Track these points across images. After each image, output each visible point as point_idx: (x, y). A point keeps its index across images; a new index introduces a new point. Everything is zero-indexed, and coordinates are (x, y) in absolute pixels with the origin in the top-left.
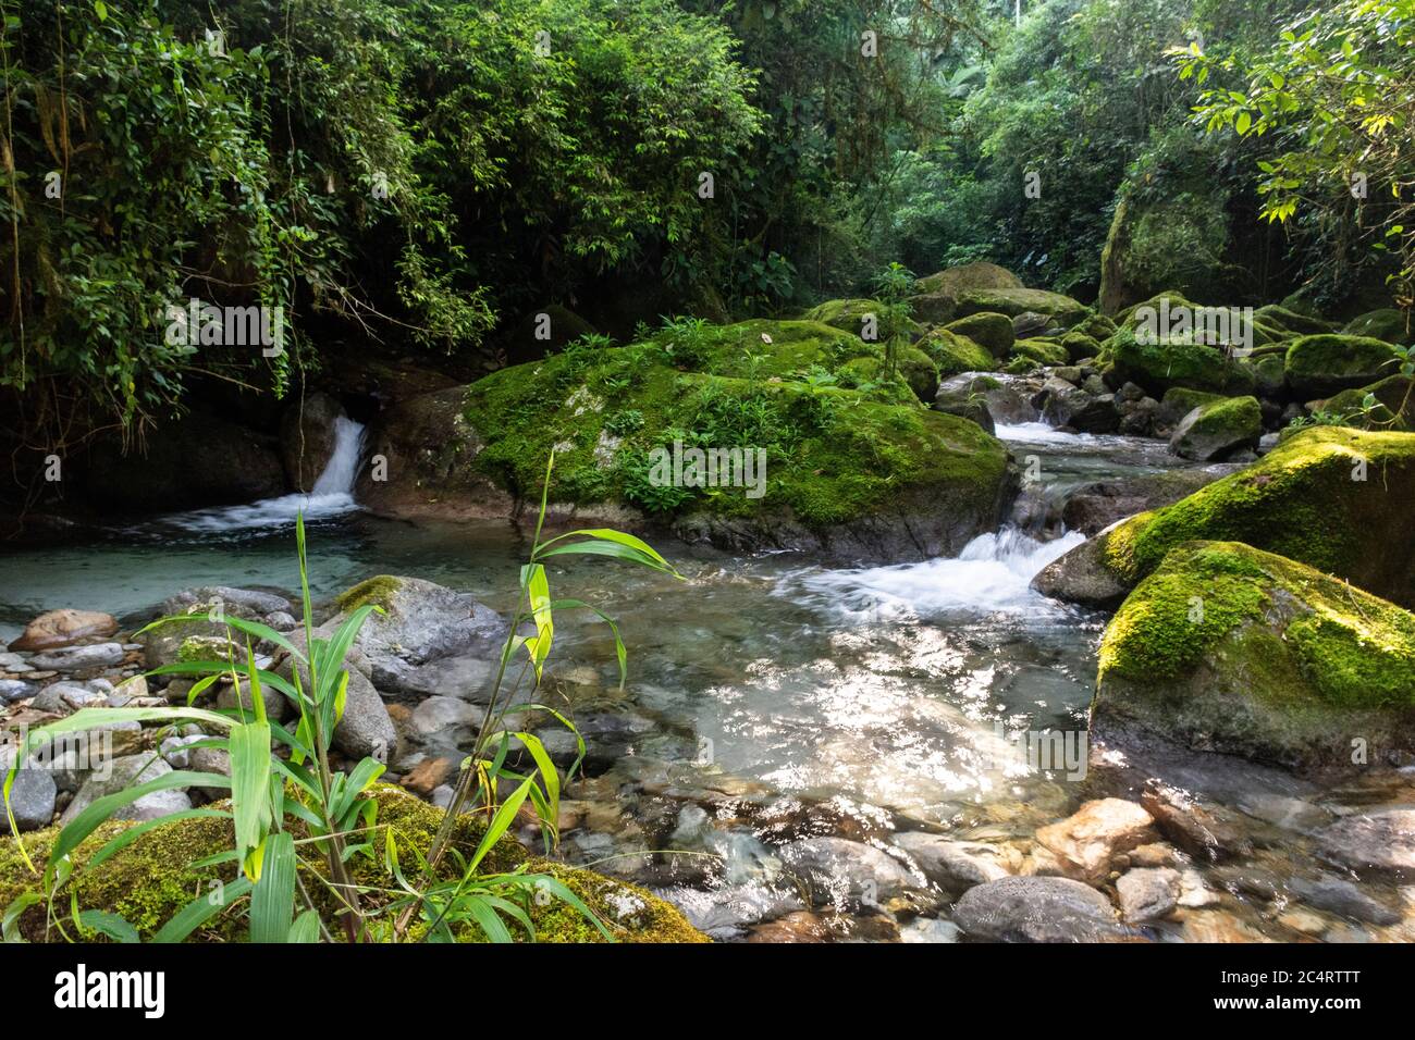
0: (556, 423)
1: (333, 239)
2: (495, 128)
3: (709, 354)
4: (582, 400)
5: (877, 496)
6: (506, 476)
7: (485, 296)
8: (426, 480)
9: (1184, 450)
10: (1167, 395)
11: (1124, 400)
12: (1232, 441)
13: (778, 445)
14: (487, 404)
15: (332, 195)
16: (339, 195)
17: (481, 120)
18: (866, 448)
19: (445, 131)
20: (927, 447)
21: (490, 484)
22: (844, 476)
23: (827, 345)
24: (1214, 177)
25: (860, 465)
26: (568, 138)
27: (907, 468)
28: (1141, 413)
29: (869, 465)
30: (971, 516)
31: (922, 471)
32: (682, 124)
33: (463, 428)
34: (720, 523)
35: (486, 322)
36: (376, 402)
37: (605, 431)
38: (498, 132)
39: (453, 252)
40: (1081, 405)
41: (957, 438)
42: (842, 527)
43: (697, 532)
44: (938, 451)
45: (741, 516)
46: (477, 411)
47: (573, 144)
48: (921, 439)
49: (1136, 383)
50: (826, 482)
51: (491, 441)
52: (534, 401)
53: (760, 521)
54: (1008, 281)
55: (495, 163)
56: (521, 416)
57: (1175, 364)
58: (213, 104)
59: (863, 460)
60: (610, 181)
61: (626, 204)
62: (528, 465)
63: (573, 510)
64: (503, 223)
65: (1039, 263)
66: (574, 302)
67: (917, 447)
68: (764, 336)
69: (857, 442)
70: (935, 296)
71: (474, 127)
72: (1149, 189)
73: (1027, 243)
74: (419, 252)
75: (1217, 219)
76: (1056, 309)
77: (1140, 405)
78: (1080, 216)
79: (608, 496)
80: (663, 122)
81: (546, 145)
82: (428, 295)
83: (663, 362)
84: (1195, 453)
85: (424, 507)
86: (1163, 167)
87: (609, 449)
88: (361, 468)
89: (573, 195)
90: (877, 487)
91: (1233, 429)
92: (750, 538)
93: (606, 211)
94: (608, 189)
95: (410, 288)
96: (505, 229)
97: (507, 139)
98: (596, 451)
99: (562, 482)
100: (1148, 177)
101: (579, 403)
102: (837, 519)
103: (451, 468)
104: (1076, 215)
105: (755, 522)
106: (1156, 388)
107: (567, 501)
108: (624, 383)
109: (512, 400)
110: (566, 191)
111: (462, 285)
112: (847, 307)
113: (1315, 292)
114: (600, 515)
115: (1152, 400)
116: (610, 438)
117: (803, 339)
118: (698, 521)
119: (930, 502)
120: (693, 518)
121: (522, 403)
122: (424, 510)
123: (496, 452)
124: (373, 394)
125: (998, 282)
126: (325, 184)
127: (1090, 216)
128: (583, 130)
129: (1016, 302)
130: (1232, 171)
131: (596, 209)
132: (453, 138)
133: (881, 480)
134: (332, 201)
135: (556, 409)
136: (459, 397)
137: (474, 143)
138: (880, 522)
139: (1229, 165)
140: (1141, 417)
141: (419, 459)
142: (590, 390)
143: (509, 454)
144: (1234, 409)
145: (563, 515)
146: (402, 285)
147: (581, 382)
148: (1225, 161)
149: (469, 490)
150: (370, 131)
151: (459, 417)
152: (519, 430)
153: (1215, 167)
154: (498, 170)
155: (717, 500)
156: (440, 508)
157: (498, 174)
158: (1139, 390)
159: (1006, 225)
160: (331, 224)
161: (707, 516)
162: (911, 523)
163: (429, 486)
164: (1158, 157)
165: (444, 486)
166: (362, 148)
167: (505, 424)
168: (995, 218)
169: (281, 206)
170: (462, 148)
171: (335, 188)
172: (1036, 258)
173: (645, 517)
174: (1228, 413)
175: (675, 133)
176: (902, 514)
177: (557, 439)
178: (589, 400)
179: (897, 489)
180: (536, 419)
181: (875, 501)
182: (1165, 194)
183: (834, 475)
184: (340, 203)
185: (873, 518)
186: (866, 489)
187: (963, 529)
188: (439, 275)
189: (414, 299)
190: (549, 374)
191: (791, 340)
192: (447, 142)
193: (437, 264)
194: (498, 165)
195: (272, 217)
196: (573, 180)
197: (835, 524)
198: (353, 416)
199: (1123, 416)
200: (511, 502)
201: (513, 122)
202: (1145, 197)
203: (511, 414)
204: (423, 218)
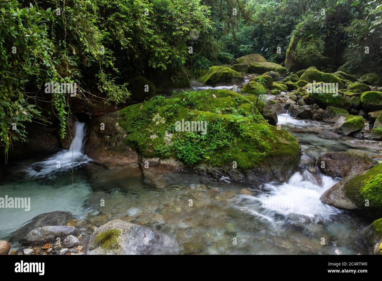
0: (150, 127)
1: (76, 72)
2: (127, 27)
3: (197, 102)
4: (158, 119)
5: (261, 160)
6: (135, 147)
7: (126, 86)
8: (108, 147)
9: (340, 132)
10: (327, 108)
11: (314, 109)
12: (356, 130)
13: (227, 140)
14: (126, 119)
15: (75, 55)
16: (77, 55)
17: (122, 24)
18: (256, 143)
19: (110, 28)
20: (275, 141)
21: (130, 149)
22: (250, 152)
23: (234, 99)
24: (320, 30)
25: (254, 148)
26: (151, 30)
27: (270, 149)
28: (319, 113)
29: (257, 148)
30: (292, 167)
31: (275, 151)
32: (187, 26)
33: (119, 128)
34: (210, 168)
35: (126, 95)
36: (88, 116)
37: (167, 131)
38: (128, 28)
39: (114, 70)
40: (302, 111)
41: (283, 137)
42: (250, 171)
43: (202, 171)
44: (279, 143)
45: (217, 166)
46: (123, 121)
47: (152, 32)
48: (272, 138)
49: (317, 104)
50: (244, 154)
51: (129, 133)
52: (142, 119)
53: (223, 168)
54: (262, 59)
55: (128, 39)
56: (138, 124)
57: (329, 98)
58: (34, 32)
59: (255, 146)
60: (163, 43)
61: (169, 51)
62: (143, 143)
63: (159, 161)
64: (128, 57)
65: (266, 50)
66: (143, 72)
67: (271, 141)
68: (214, 95)
69: (253, 140)
70: (242, 64)
71: (120, 27)
72: (301, 33)
73: (262, 45)
74: (104, 72)
75: (323, 44)
76: (277, 69)
77: (318, 111)
78: (279, 39)
79: (171, 156)
80: (181, 25)
81: (143, 32)
82: (107, 87)
83: (183, 106)
84: (343, 133)
85: (108, 158)
86: (306, 27)
87: (169, 138)
88: (85, 142)
89: (151, 48)
90: (261, 156)
91: (356, 126)
92: (220, 174)
93: (163, 54)
94: (163, 46)
95: (102, 85)
96: (129, 59)
97: (131, 31)
98: (165, 138)
99: (154, 150)
100: (301, 29)
101: (157, 120)
102: (249, 168)
103: (116, 142)
104: (278, 38)
105: (222, 168)
106: (323, 106)
107: (157, 157)
108: (172, 114)
109: (134, 118)
110: (149, 46)
111: (119, 82)
112: (220, 69)
113: (349, 66)
114: (169, 163)
115: (322, 110)
116: (169, 134)
117: (226, 96)
118: (202, 167)
119: (278, 161)
120: (201, 166)
121: (138, 119)
122: (108, 159)
123: (131, 138)
124: (87, 113)
125: (260, 60)
126: (72, 51)
127: (282, 39)
128: (154, 26)
129: (266, 66)
130: (325, 28)
131: (159, 53)
132: (113, 30)
133: (262, 154)
134: (75, 57)
135: (150, 122)
136: (116, 116)
137: (120, 33)
138: (263, 169)
139: (324, 27)
140: (319, 115)
141: (105, 139)
142: (160, 115)
143: (135, 139)
144: (356, 120)
145: (156, 162)
146: (99, 85)
147: (157, 112)
148: (323, 26)
149: (123, 151)
150: (88, 33)
151: (117, 124)
152: (138, 130)
153: (320, 27)
154: (128, 42)
155: (208, 160)
156: (113, 158)
157: (129, 43)
158: (318, 106)
159: (257, 40)
160: (75, 67)
161: (205, 165)
162: (273, 169)
163: (109, 149)
164: (304, 24)
165: (114, 150)
166: (85, 39)
167: (133, 127)
168: (253, 37)
169: (58, 62)
170: (116, 34)
171: (76, 52)
172: (264, 49)
173: (184, 165)
174: (354, 121)
175: (185, 29)
176: (270, 166)
177: (151, 134)
178: (160, 119)
179: (267, 157)
180: (143, 126)
181: (260, 161)
182: (306, 35)
183: (246, 151)
184: (78, 58)
185: (261, 167)
186: (257, 157)
187: (290, 172)
188: (111, 79)
189: (103, 89)
190: (146, 108)
191: (222, 97)
192: (111, 32)
193: (110, 76)
194: (129, 40)
195: (58, 74)
196: (151, 43)
197: (248, 169)
198: (81, 121)
199: (313, 114)
200: (137, 156)
201: (133, 25)
202: (300, 36)
203: (135, 123)
204: (105, 60)
